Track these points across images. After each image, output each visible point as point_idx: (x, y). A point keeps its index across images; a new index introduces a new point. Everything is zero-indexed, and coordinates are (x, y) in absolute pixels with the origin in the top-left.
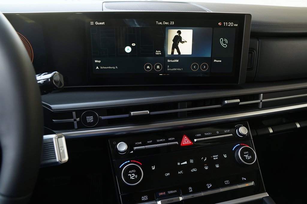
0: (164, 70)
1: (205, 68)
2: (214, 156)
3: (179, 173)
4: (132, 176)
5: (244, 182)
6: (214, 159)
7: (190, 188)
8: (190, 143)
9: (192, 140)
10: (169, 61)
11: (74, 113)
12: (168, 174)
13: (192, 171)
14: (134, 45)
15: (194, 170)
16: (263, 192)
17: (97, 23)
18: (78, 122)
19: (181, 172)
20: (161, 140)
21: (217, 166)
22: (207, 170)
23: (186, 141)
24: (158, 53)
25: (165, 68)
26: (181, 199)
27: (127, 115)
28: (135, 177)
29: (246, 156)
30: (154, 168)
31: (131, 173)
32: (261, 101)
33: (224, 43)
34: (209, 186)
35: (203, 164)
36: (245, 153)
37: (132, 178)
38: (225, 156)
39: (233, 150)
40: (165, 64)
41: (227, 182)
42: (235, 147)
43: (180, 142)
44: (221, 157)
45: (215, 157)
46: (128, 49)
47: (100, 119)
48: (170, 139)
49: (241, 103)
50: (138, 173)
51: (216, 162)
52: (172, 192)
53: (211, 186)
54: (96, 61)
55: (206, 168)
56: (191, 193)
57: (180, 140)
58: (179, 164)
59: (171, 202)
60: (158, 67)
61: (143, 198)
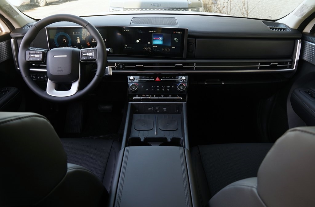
0: (151, 50)
1: (168, 50)
3: (152, 90)
5: (178, 97)
7: (155, 95)
9: (160, 79)
10: (153, 46)
11: (115, 64)
12: (147, 90)
13: (157, 90)
14: (140, 39)
16: (185, 102)
17: (126, 31)
18: (117, 67)
20: (148, 78)
21: (168, 90)
23: (158, 79)
24: (149, 43)
25: (152, 49)
26: (150, 98)
27: (135, 66)
29: (181, 87)
30: (142, 87)
32: (195, 66)
33: (176, 40)
34: (163, 96)
35: (163, 88)
37: (133, 88)
38: (173, 87)
39: (177, 85)
40: (152, 48)
41: (170, 96)
43: (155, 79)
44: (171, 87)
45: (168, 87)
46: (138, 41)
47: (125, 67)
48: (151, 78)
49: (184, 66)
50: (136, 87)
51: (168, 88)
52: (147, 96)
54: (125, 45)
55: (163, 90)
56: (155, 97)
57: (155, 78)
59: (146, 98)
60: (149, 49)
61: (136, 96)
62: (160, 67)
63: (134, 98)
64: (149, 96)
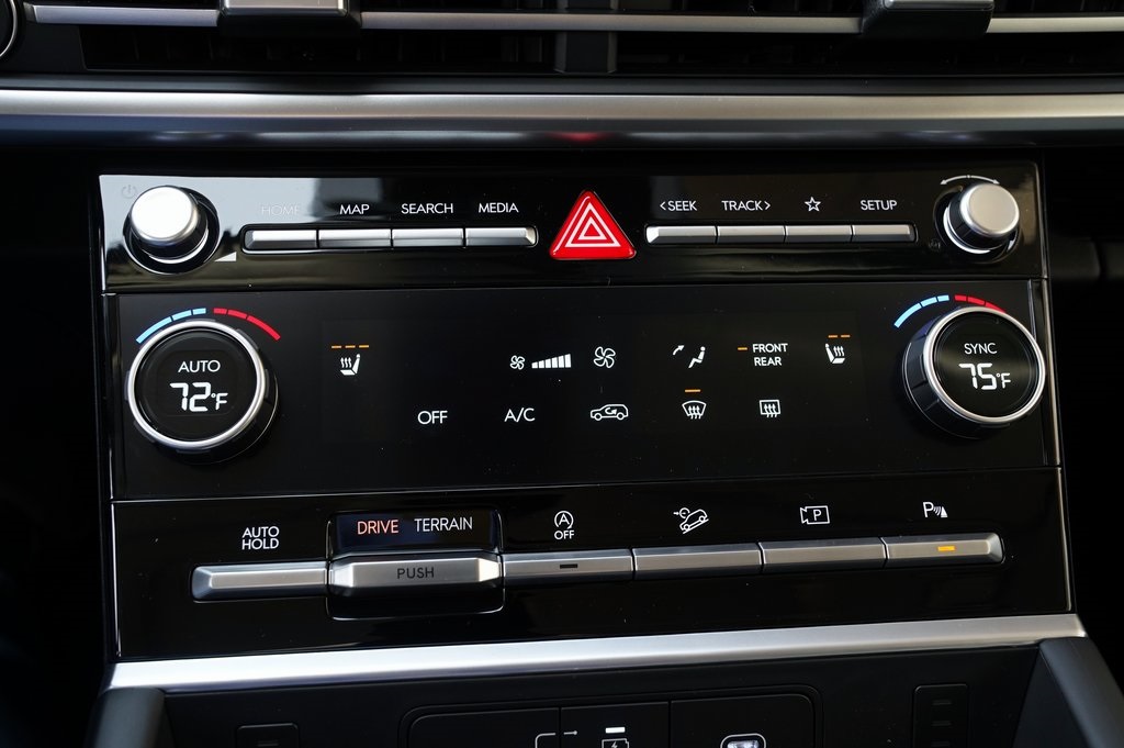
2: (762, 347)
3: (510, 415)
4: (193, 391)
5: (935, 529)
6: (758, 361)
7: (564, 517)
8: (616, 244)
9: (631, 226)
12: (436, 416)
13: (595, 415)
15: (613, 412)
16: (1054, 606)
19: (523, 412)
20: (432, 208)
21: (770, 409)
22: (696, 421)
23: (589, 231)
26: (488, 570)
28: (210, 402)
29: (977, 370)
30: (351, 368)
31: (188, 378)
34: (691, 520)
35: (680, 379)
36: (970, 348)
37: (190, 405)
38: (836, 356)
39: (898, 324)
41: (815, 513)
42: (917, 307)
43: (550, 228)
44: (804, 357)
45: (768, 354)
48: (489, 208)
49: (999, 23)
50: (236, 380)
51: (769, 382)
52: (440, 524)
53: (703, 520)
55: (694, 412)
56: (565, 546)
57: (551, 224)
58: (517, 363)
59: (416, 582)
61: (252, 538)
62: (626, 38)
63: (216, 577)
64: (465, 523)
